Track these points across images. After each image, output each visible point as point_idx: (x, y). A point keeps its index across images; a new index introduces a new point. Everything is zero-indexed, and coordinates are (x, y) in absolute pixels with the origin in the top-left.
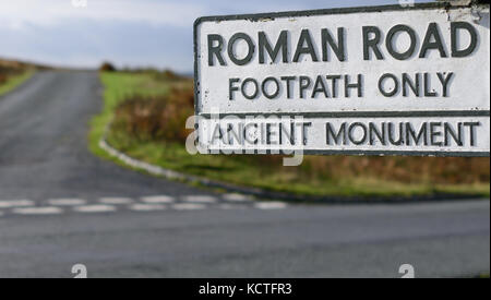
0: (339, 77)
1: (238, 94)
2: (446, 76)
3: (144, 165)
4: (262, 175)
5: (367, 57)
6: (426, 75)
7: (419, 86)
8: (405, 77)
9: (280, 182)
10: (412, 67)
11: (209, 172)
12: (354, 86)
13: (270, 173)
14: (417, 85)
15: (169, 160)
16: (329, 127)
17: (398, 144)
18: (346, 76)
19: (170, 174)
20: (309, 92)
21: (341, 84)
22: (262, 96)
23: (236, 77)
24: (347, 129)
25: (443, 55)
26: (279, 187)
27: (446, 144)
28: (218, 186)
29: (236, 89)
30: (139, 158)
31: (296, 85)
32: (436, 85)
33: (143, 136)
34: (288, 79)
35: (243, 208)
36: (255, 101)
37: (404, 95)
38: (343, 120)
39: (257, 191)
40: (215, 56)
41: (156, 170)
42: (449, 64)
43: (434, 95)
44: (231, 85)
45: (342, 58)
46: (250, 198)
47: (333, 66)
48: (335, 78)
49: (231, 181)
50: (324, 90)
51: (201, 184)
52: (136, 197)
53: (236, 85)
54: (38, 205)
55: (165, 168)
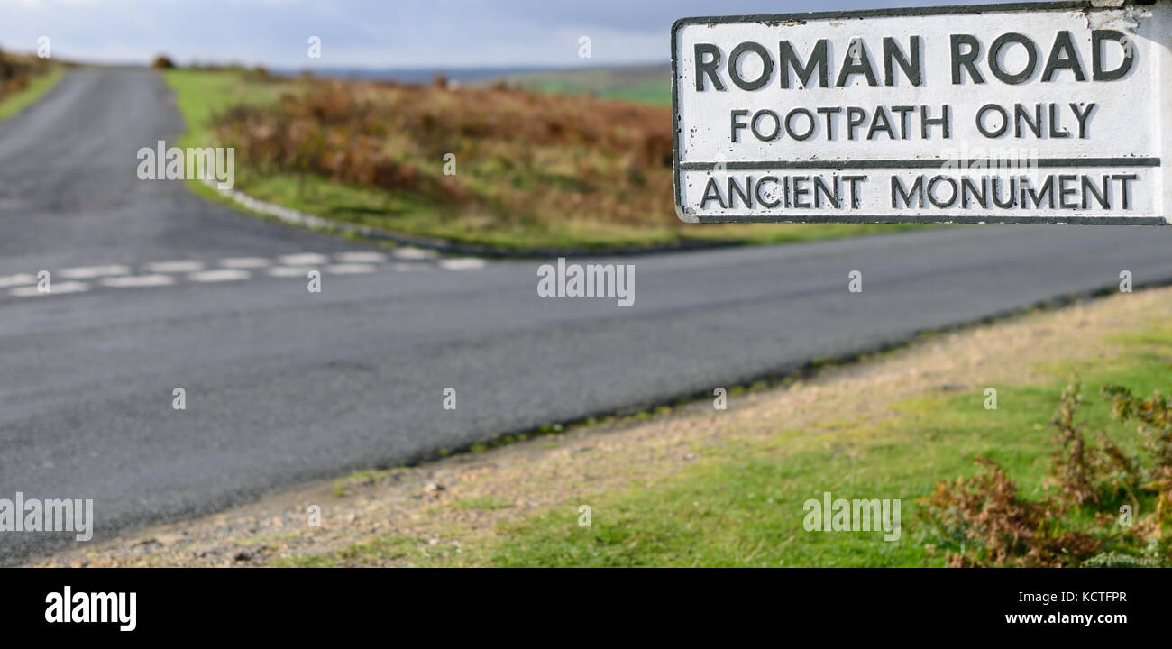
0: (912, 109)
1: (746, 134)
2: (1083, 109)
3: (274, 210)
4: (443, 221)
5: (957, 79)
6: (1052, 107)
7: (1042, 122)
8: (1019, 110)
9: (469, 229)
10: (1032, 94)
11: (368, 218)
12: (936, 122)
13: (455, 216)
14: (1039, 121)
15: (308, 202)
16: (896, 183)
17: (1008, 206)
18: (924, 108)
19: (313, 222)
20: (863, 131)
21: (915, 119)
22: (786, 137)
23: (743, 109)
24: (926, 185)
25: (1080, 77)
26: (471, 237)
27: (1084, 206)
28: (383, 238)
29: (744, 126)
30: (264, 198)
31: (842, 122)
32: (1068, 121)
33: (265, 165)
34: (829, 112)
35: (425, 268)
36: (775, 143)
37: (1018, 135)
38: (918, 172)
39: (441, 243)
40: (706, 76)
41: (292, 216)
42: (1088, 91)
43: (1066, 135)
44: (734, 120)
45: (916, 79)
46: (431, 254)
47: (904, 92)
48: (905, 111)
49: (401, 230)
50: (887, 128)
51: (359, 235)
52: (272, 255)
53: (741, 120)
54: (136, 272)
55: (304, 213)
